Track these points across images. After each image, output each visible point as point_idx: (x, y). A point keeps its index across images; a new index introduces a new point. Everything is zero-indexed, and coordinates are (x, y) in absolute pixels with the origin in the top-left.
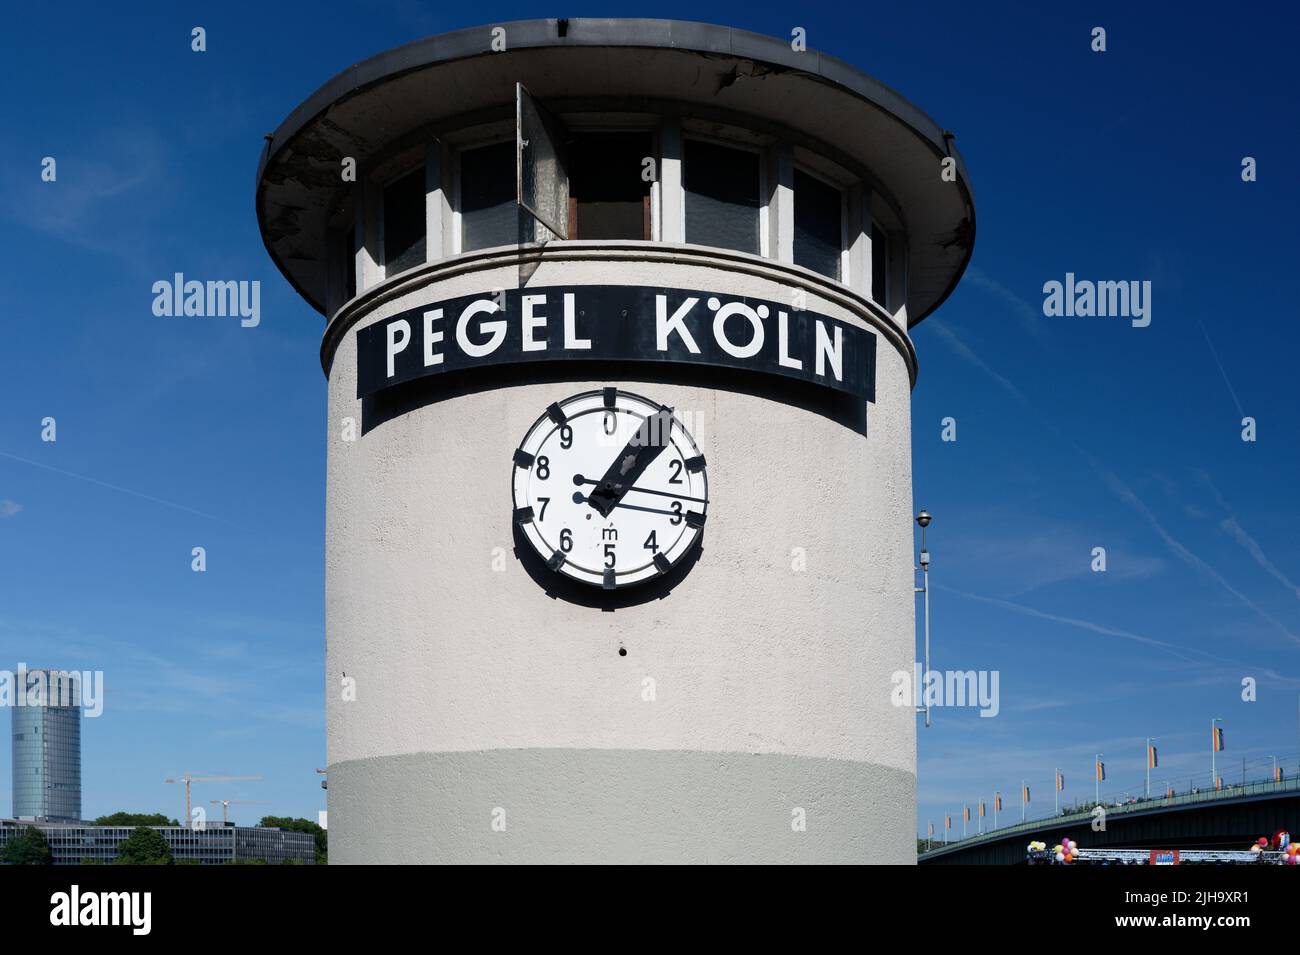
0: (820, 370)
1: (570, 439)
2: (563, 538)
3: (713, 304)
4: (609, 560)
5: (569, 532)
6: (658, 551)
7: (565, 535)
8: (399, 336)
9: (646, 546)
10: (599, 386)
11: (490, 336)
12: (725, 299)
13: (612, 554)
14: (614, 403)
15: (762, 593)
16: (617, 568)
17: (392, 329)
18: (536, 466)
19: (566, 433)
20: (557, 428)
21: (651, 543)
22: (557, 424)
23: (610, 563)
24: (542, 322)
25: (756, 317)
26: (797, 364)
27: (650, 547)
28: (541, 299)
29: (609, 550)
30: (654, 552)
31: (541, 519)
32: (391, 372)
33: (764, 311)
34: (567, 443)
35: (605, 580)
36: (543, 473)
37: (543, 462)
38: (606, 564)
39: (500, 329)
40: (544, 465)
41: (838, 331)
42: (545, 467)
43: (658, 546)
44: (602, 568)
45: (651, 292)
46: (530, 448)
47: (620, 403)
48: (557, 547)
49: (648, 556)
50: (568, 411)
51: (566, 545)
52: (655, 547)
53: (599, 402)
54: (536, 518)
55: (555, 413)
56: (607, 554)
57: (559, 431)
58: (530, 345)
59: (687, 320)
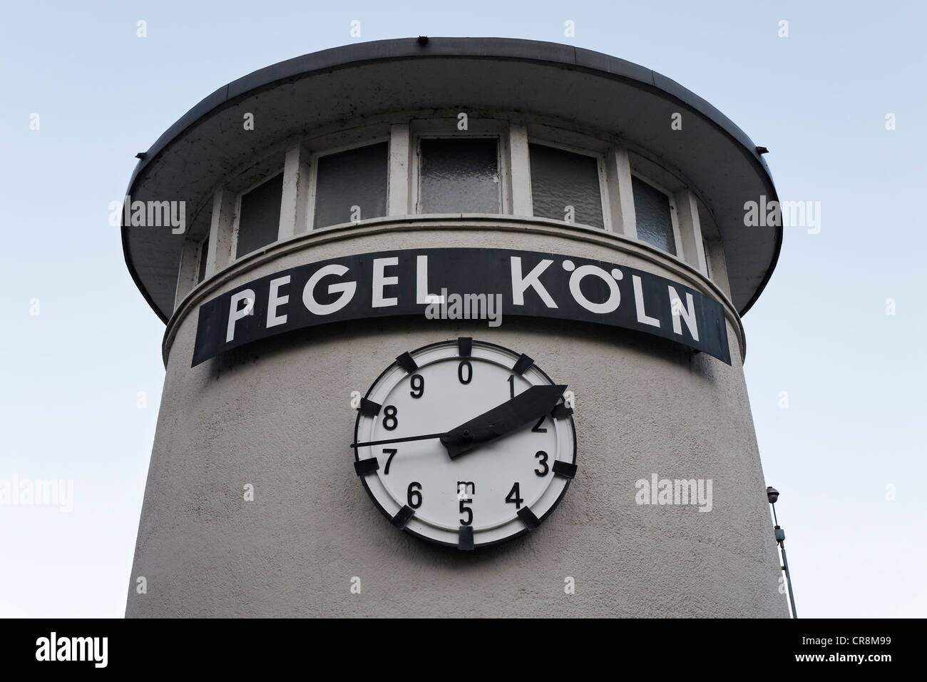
0: (678, 329)
1: (421, 388)
2: (410, 494)
3: (568, 265)
4: (465, 516)
5: (419, 486)
6: (522, 506)
7: (414, 489)
8: (241, 305)
9: (508, 500)
10: (453, 336)
11: (338, 295)
12: (579, 262)
13: (469, 511)
14: (469, 353)
15: (641, 557)
16: (476, 525)
17: (235, 299)
18: (382, 416)
19: (417, 383)
20: (407, 377)
21: (514, 497)
22: (407, 374)
23: (466, 520)
24: (394, 280)
25: (612, 279)
26: (655, 323)
27: (513, 501)
28: (394, 261)
29: (465, 505)
30: (518, 507)
31: (387, 472)
32: (230, 337)
33: (618, 274)
34: (418, 392)
35: (460, 539)
36: (390, 423)
37: (391, 412)
38: (462, 521)
39: (349, 290)
40: (391, 415)
41: (689, 297)
42: (393, 417)
43: (522, 500)
44: (457, 526)
45: (505, 255)
46: (377, 398)
47: (477, 353)
48: (404, 502)
49: (512, 511)
50: (420, 361)
51: (415, 500)
52: (518, 501)
53: (453, 352)
54: (381, 471)
55: (406, 362)
56: (462, 510)
57: (408, 382)
58: (379, 301)
59: (542, 278)
